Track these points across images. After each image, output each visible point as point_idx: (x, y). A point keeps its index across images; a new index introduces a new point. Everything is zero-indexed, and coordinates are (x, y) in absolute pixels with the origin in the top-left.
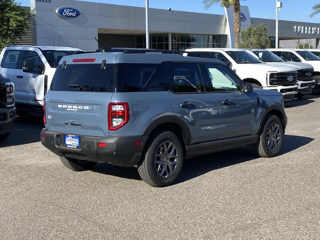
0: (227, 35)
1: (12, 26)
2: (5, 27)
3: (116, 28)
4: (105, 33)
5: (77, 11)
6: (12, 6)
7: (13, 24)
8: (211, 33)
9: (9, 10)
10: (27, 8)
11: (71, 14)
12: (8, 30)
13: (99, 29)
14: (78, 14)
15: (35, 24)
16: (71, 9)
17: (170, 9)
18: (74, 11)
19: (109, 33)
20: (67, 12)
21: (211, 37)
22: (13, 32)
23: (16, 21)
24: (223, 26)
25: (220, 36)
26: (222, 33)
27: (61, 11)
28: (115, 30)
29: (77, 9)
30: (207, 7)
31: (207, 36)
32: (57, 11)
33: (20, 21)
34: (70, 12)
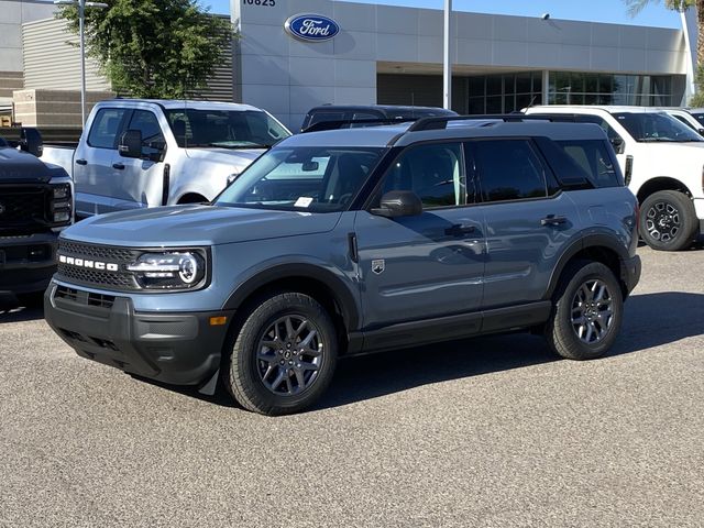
0: (685, 76)
1: (186, 59)
2: (172, 60)
3: (419, 61)
4: (396, 71)
5: (331, 24)
6: (188, 13)
7: (189, 53)
8: (646, 72)
9: (182, 23)
10: (221, 17)
11: (318, 29)
12: (180, 66)
13: (379, 64)
14: (333, 31)
15: (238, 54)
16: (319, 20)
17: (548, 16)
18: (325, 23)
19: (404, 71)
20: (309, 27)
21: (647, 80)
22: (190, 69)
23: (195, 46)
24: (676, 55)
25: (670, 77)
26: (673, 71)
27: (297, 25)
28: (417, 65)
29: (333, 18)
30: (634, 11)
31: (637, 78)
32: (287, 25)
33: (202, 47)
34: (316, 25)
